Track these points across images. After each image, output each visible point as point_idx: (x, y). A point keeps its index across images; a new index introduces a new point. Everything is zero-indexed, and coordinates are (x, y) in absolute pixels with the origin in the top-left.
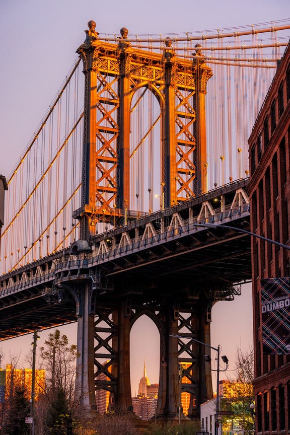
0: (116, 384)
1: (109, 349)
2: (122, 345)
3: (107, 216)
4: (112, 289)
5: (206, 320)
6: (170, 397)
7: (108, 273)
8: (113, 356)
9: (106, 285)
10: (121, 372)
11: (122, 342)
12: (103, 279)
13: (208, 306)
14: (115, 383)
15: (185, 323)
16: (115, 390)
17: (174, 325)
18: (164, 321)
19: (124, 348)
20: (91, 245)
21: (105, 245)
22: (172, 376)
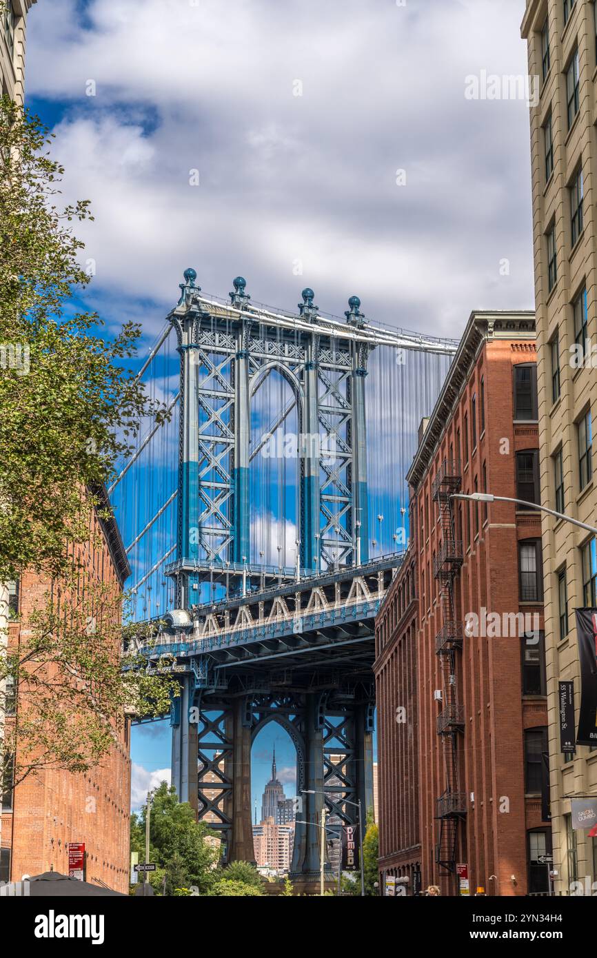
0: (231, 828)
1: (219, 775)
2: (239, 769)
3: (216, 575)
4: (225, 687)
5: (366, 727)
6: (311, 846)
7: (218, 664)
8: (226, 786)
9: (216, 682)
10: (239, 809)
11: (239, 763)
12: (211, 673)
13: (369, 707)
14: (229, 826)
15: (333, 732)
16: (229, 838)
17: (318, 736)
18: (303, 729)
19: (242, 773)
20: (192, 619)
21: (213, 621)
22: (314, 814)
